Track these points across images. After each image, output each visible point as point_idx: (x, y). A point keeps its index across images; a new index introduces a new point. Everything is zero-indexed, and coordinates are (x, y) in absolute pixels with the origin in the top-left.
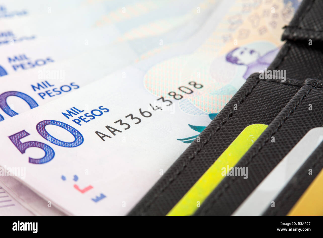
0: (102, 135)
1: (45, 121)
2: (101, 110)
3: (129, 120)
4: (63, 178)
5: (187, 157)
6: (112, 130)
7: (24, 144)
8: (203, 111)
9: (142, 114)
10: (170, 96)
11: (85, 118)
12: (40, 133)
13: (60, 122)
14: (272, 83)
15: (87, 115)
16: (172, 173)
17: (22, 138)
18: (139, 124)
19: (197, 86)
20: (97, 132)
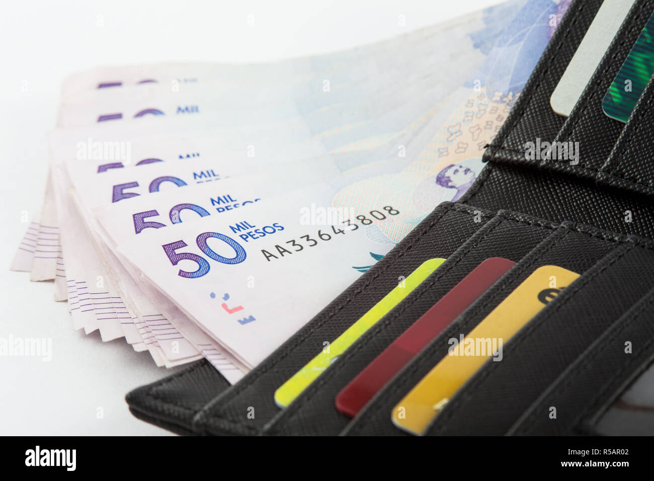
0: (268, 255)
1: (208, 233)
2: (275, 228)
3: (303, 242)
4: (213, 295)
5: (353, 291)
6: (282, 250)
7: (178, 255)
8: (391, 240)
9: (320, 236)
10: (358, 220)
11: (254, 235)
12: (198, 245)
13: (225, 236)
14: (461, 213)
15: (258, 231)
16: (334, 308)
17: (177, 248)
18: (314, 246)
19: (392, 212)
20: (263, 251)
